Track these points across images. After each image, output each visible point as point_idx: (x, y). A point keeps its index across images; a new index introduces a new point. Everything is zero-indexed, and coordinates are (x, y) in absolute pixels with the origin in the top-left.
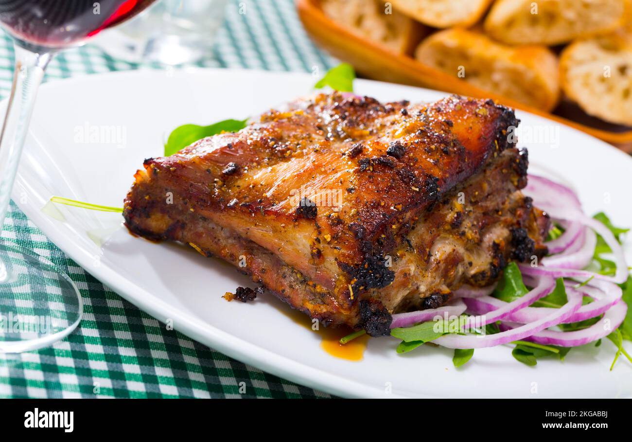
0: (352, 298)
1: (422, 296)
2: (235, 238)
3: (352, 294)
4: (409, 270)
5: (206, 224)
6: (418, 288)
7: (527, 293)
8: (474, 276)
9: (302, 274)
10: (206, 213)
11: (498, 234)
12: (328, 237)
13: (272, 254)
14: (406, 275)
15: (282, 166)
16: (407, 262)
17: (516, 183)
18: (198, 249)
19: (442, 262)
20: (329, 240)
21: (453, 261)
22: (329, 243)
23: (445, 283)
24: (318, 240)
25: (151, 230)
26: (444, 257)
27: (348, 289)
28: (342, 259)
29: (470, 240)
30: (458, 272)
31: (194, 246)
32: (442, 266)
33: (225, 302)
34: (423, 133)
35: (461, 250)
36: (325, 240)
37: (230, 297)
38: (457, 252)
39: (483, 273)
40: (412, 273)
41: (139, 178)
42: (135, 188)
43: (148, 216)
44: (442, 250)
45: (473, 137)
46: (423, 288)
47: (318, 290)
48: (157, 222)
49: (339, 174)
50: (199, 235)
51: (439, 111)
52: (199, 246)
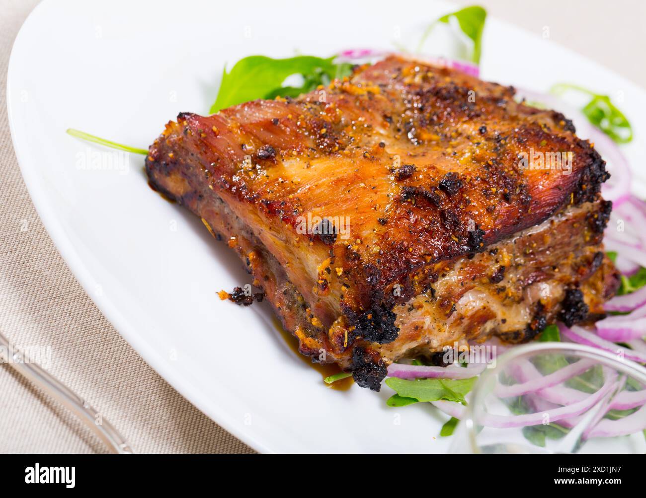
0: (345, 346)
1: (433, 351)
2: (247, 232)
3: (346, 341)
4: (424, 323)
5: (222, 206)
6: (429, 343)
7: (566, 365)
8: (506, 334)
9: (303, 298)
10: (224, 196)
11: (547, 291)
12: (340, 271)
13: (280, 264)
14: (418, 328)
16: (423, 314)
17: (588, 239)
18: (210, 229)
19: (466, 318)
20: (340, 274)
21: (481, 318)
22: (338, 277)
23: (465, 338)
24: (329, 271)
25: (168, 189)
26: (470, 313)
27: (343, 335)
28: (346, 299)
29: (509, 298)
30: (485, 329)
31: (206, 224)
32: (466, 322)
33: (217, 298)
35: (495, 306)
36: (336, 272)
37: (223, 296)
38: (489, 309)
39: (516, 332)
40: (426, 327)
43: (169, 174)
46: (435, 343)
47: (314, 324)
48: (173, 184)
50: (213, 214)
52: (211, 225)
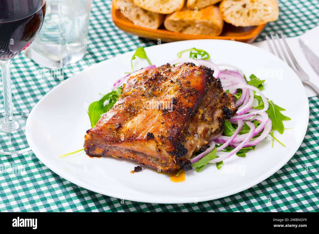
0: (176, 163)
1: (199, 149)
2: (128, 151)
3: (175, 161)
4: (192, 143)
5: (116, 149)
6: (197, 147)
7: (236, 130)
8: (215, 132)
9: (155, 158)
10: (115, 145)
11: (218, 113)
12: (161, 144)
13: (143, 153)
14: (191, 145)
15: (136, 119)
16: (190, 141)
17: (219, 92)
18: (116, 157)
19: (202, 134)
20: (161, 145)
21: (206, 131)
22: (162, 146)
23: (205, 140)
24: (157, 146)
25: (97, 154)
26: (202, 132)
27: (173, 160)
28: (168, 150)
29: (209, 121)
30: (208, 134)
31: (114, 156)
32: (202, 135)
33: (132, 174)
34: (181, 90)
35: (207, 126)
36: (160, 145)
37: (133, 172)
38: (206, 128)
39: (217, 130)
40: (193, 144)
41: (87, 138)
42: (86, 142)
43: (94, 150)
44: (201, 129)
45: (199, 84)
46: (198, 146)
47: (163, 162)
48: (98, 151)
49: (157, 118)
50: (115, 152)
51: (184, 78)
52: (116, 156)
